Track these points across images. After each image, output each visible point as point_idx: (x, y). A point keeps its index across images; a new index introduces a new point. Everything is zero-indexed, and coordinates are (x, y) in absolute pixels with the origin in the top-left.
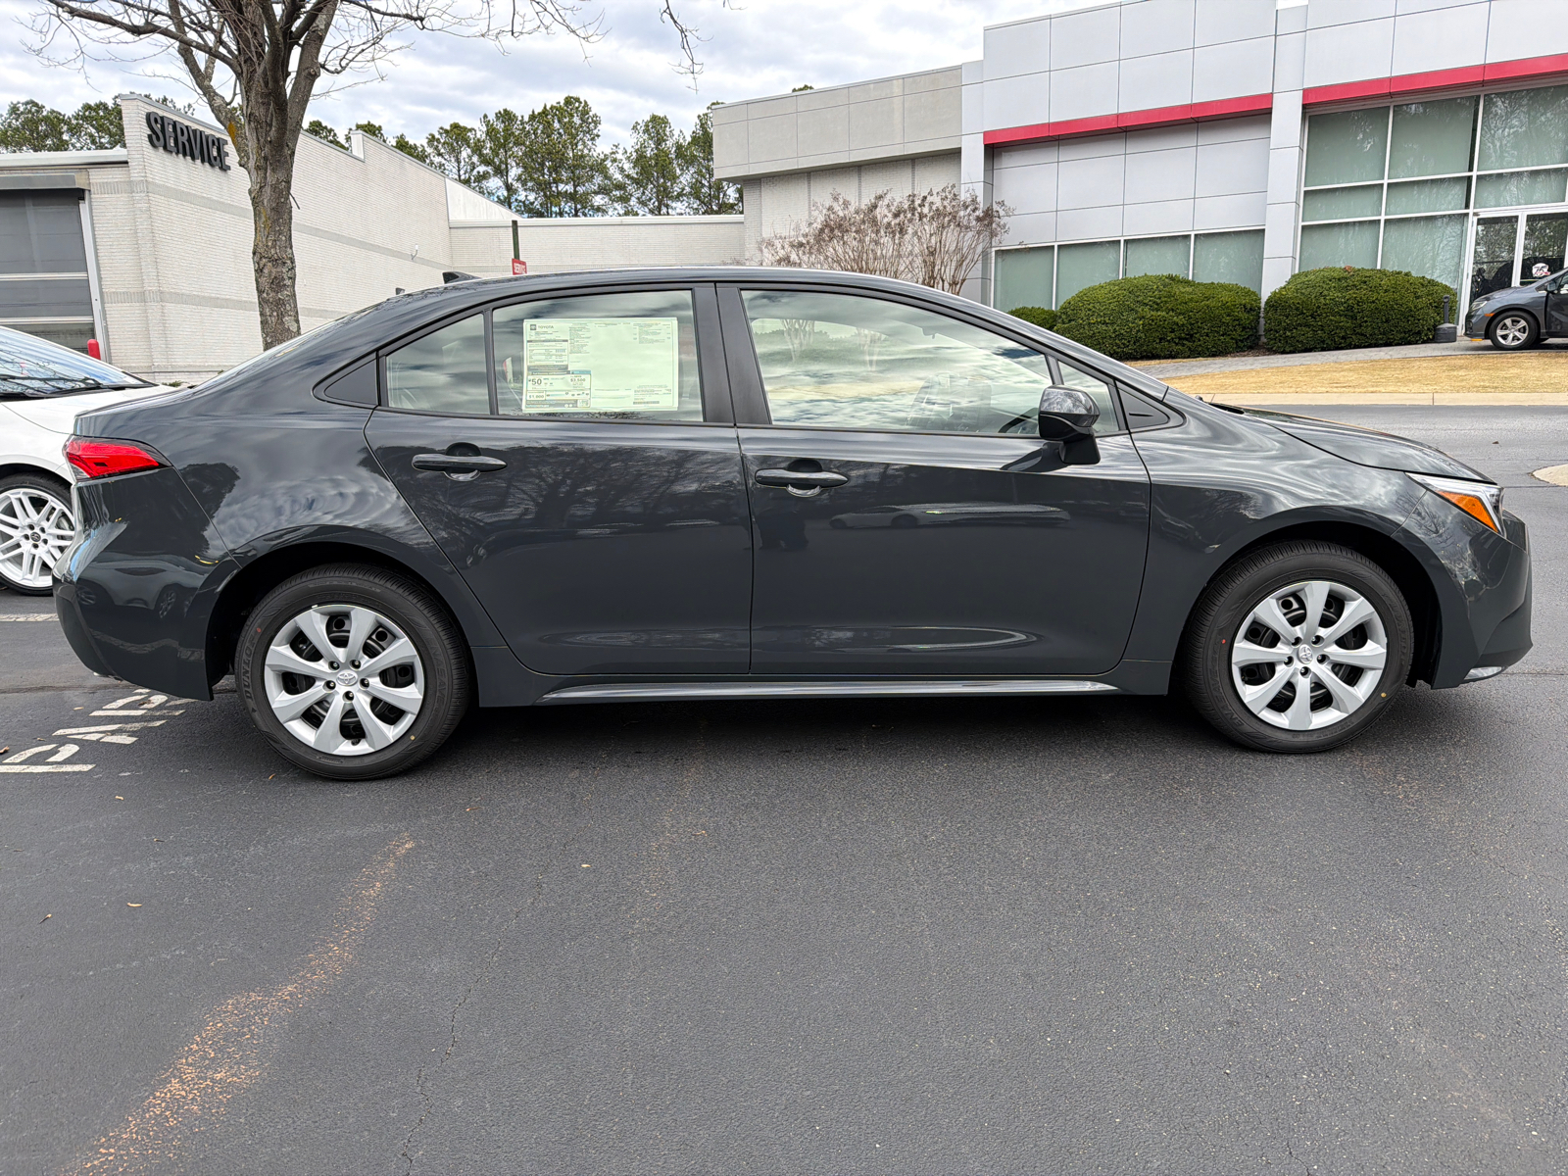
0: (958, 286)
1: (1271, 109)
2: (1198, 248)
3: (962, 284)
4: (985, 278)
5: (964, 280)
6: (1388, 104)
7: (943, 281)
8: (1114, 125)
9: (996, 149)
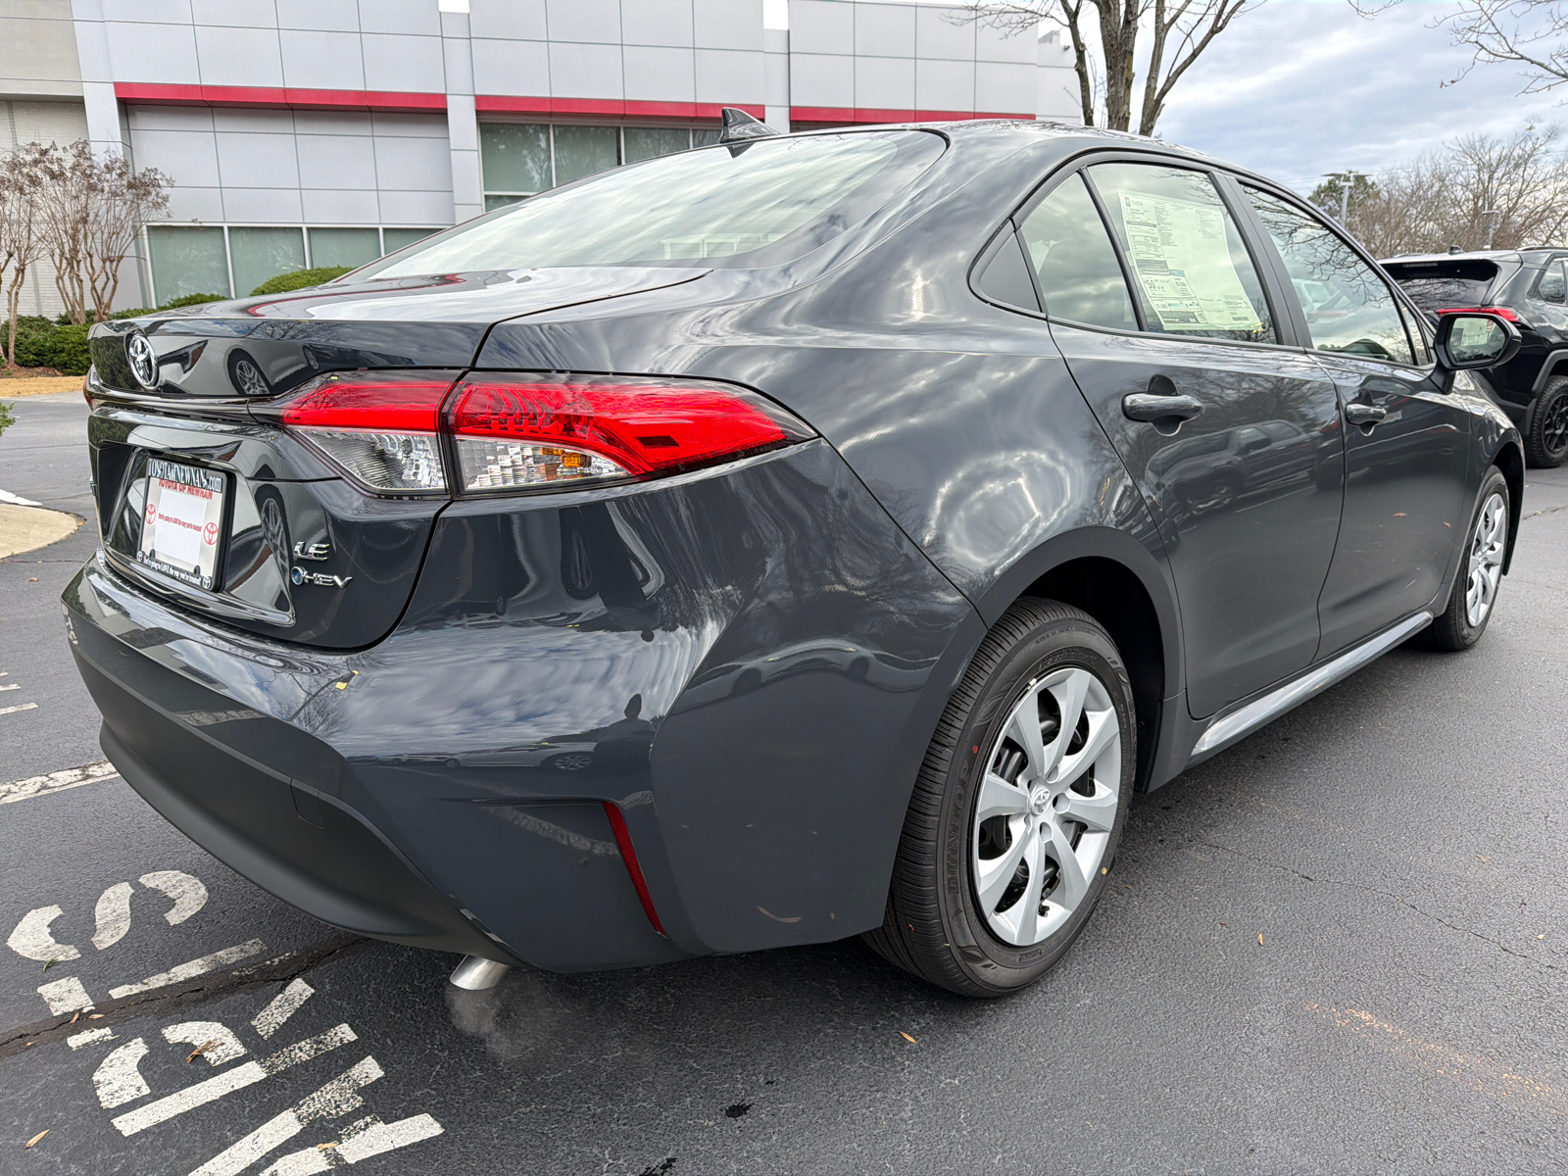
0: (115, 263)
1: (446, 109)
2: (388, 241)
3: (119, 261)
4: (139, 258)
5: (122, 257)
6: (547, 123)
7: (91, 256)
8: (282, 101)
9: (132, 104)
